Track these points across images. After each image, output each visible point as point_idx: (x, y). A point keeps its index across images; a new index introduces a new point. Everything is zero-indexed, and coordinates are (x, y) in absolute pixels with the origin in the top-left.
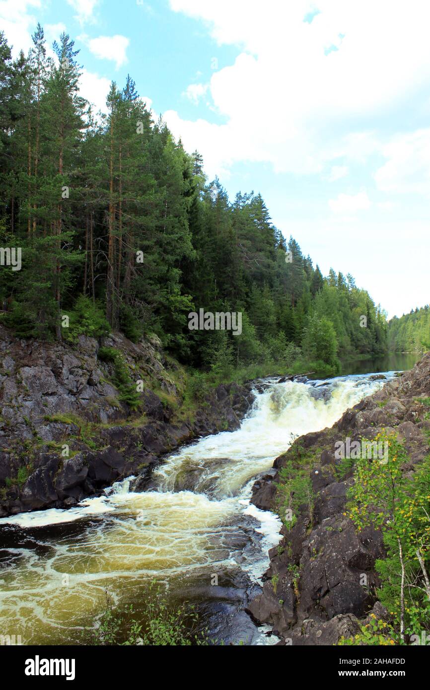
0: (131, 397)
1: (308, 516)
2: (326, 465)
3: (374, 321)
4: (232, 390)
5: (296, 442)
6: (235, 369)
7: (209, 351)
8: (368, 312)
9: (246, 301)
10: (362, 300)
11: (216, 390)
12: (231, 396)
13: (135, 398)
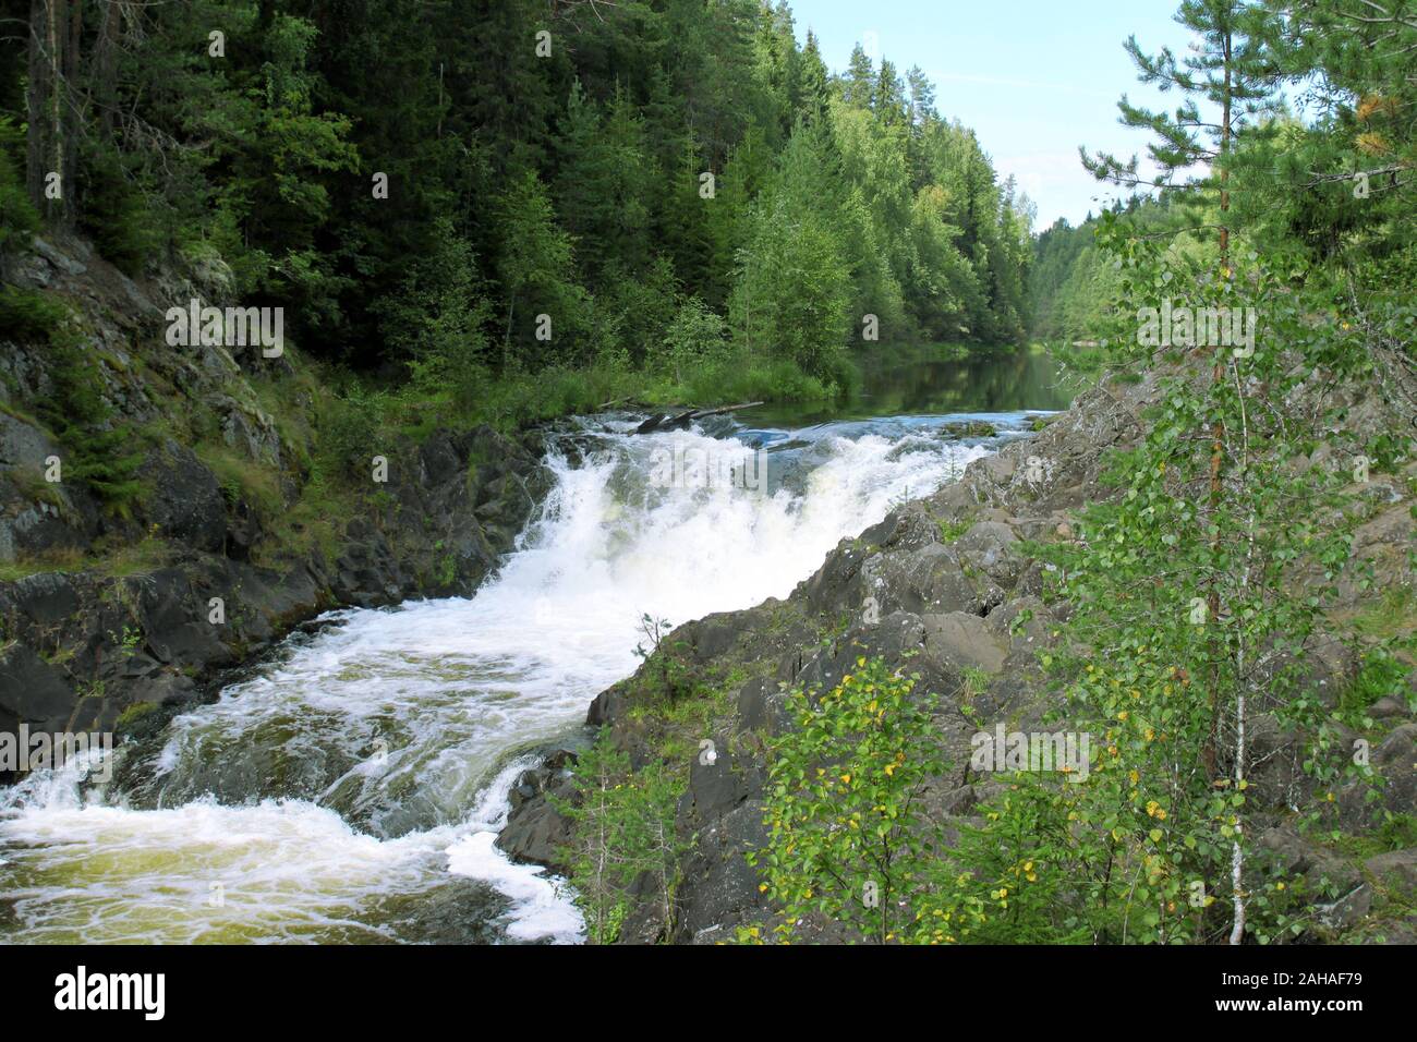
0: (109, 471)
1: (656, 912)
2: (748, 731)
3: (987, 232)
4: (477, 451)
5: (664, 646)
6: (495, 377)
7: (404, 312)
8: (971, 204)
9: (548, 146)
10: (952, 162)
11: (423, 451)
12: (473, 473)
13: (122, 473)
